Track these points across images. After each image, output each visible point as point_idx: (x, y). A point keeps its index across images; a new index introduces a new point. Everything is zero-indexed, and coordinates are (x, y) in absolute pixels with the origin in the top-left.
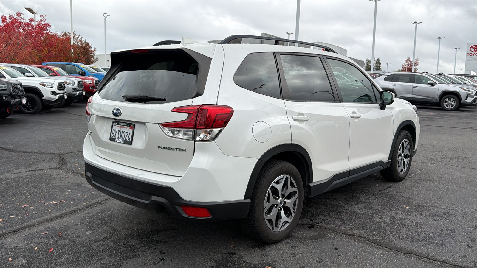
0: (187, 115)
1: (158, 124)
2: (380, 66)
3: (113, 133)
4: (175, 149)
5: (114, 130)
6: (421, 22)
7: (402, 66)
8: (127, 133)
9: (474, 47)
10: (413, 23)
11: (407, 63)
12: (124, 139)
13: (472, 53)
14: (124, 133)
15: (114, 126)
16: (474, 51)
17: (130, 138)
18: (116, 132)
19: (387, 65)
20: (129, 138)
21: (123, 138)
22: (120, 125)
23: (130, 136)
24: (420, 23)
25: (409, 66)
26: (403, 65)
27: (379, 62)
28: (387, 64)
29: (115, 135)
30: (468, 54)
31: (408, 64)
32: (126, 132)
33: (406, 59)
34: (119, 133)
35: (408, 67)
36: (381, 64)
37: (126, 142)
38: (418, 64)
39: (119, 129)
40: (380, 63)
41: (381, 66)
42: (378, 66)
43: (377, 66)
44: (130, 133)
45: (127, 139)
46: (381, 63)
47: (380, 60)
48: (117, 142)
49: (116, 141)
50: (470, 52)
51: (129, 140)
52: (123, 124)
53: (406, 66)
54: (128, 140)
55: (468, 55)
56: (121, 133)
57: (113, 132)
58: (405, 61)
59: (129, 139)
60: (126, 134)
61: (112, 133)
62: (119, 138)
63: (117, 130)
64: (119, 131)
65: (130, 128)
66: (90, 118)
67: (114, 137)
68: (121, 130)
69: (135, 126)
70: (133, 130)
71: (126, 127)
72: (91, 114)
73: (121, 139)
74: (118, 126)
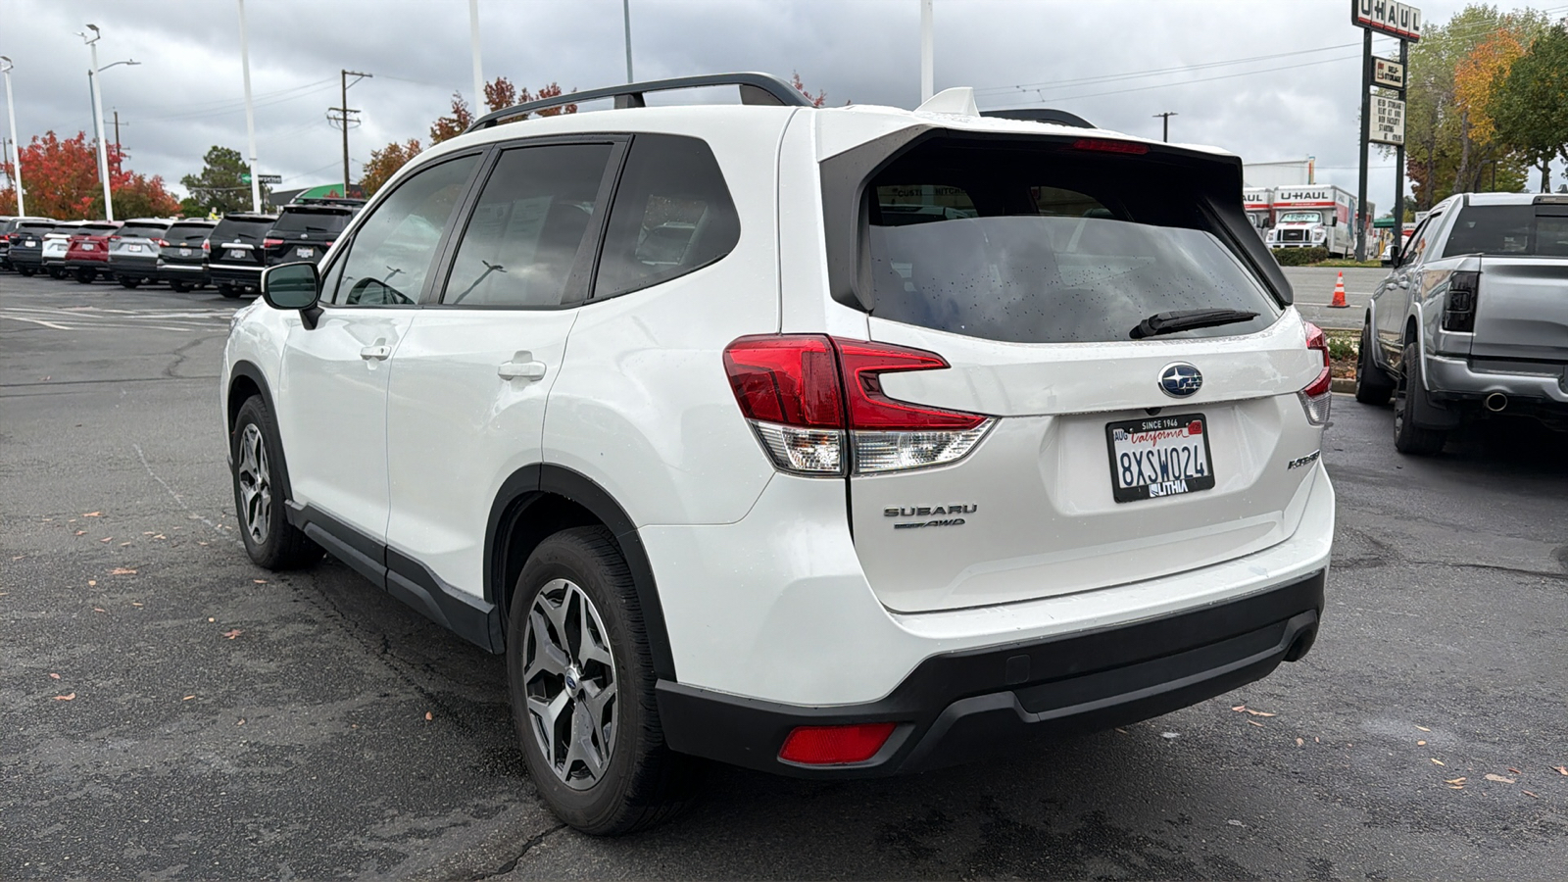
1: (1295, 394)
3: (1127, 469)
5: (1126, 459)
8: (1186, 452)
12: (1183, 477)
14: (1174, 453)
15: (1117, 443)
17: (1201, 464)
18: (1139, 463)
20: (1199, 468)
21: (1177, 473)
22: (1147, 431)
23: (1202, 459)
29: (1140, 473)
32: (1180, 451)
34: (1155, 460)
37: (1192, 485)
39: (1146, 446)
44: (1196, 447)
45: (1191, 472)
48: (1157, 496)
49: (1152, 495)
51: (1199, 475)
52: (1162, 424)
54: (1195, 475)
56: (1163, 458)
57: (1126, 465)
59: (1201, 471)
60: (1184, 456)
61: (1120, 470)
62: (1160, 480)
63: (1141, 453)
64: (1150, 455)
65: (1189, 430)
66: (976, 439)
67: (1135, 484)
68: (1157, 448)
69: (1203, 418)
70: (1201, 435)
71: (1173, 431)
72: (994, 419)
73: (1168, 480)
74: (1140, 435)
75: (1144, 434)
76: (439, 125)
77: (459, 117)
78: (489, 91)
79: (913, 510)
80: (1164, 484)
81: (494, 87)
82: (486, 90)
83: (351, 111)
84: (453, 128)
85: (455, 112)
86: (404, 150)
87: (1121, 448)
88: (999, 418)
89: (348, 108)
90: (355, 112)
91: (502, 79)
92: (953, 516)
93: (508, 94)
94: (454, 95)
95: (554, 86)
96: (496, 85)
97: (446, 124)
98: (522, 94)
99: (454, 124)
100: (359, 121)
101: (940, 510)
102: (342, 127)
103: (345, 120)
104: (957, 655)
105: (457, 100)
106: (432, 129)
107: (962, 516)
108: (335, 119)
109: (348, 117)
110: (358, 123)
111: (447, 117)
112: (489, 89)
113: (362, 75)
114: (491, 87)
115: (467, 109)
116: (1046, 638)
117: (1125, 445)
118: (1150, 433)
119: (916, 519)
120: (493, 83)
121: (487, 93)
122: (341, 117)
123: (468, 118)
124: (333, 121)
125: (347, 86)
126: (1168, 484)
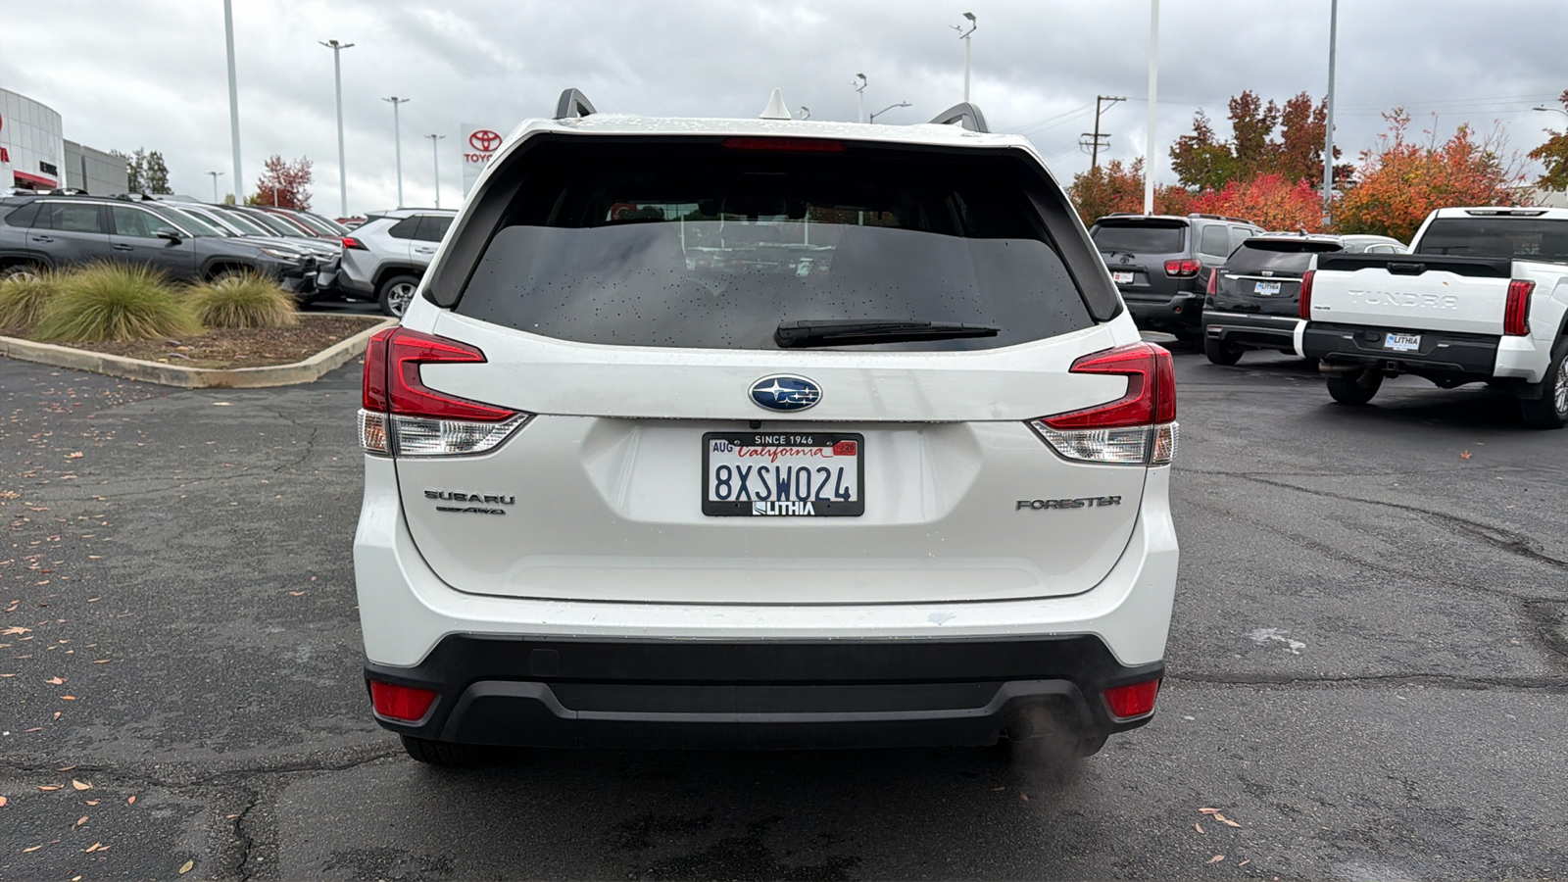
0: (1125, 379)
1: (1024, 421)
2: (164, 179)
3: (723, 482)
4: (1086, 503)
5: (723, 472)
6: (352, 45)
7: (259, 183)
8: (824, 475)
9: (480, 135)
10: (327, 45)
11: (275, 174)
12: (812, 499)
13: (478, 153)
14: (803, 475)
15: (716, 455)
16: (482, 148)
17: (847, 488)
18: (744, 478)
19: (212, 176)
20: (842, 491)
21: (803, 494)
22: (766, 445)
23: (849, 482)
24: (347, 46)
25: (280, 182)
26: (260, 180)
27: (158, 164)
28: (214, 174)
29: (744, 488)
30: (467, 156)
31: (279, 177)
32: (813, 471)
33: (269, 162)
34: (770, 477)
35: (277, 185)
36: (167, 172)
37: (824, 509)
38: (308, 179)
39: (760, 461)
40: (163, 170)
41: (168, 177)
42: (160, 179)
43: (152, 179)
44: (841, 470)
45: (828, 495)
46: (168, 169)
47: (163, 157)
48: (762, 515)
49: (754, 513)
50: (472, 152)
51: (840, 500)
52: (789, 440)
53: (270, 185)
54: (833, 500)
55: (468, 160)
56: (784, 476)
57: (724, 478)
58: (267, 165)
59: (847, 495)
60: (819, 477)
61: (713, 482)
62: (774, 497)
63: (750, 468)
64: (763, 472)
65: (834, 450)
66: (508, 432)
67: (732, 498)
68: (776, 464)
69: (860, 439)
70: (855, 458)
71: (807, 449)
72: (526, 416)
73: (788, 500)
74: (752, 448)
75: (759, 449)
76: (1180, 143)
77: (1199, 134)
78: (1234, 105)
79: (450, 494)
80: (777, 504)
81: (1240, 101)
82: (1230, 105)
83: (1102, 135)
84: (1192, 145)
85: (1196, 129)
86: (1105, 171)
87: (717, 460)
88: (532, 415)
89: (1100, 132)
90: (1106, 136)
91: (1248, 92)
92: (491, 505)
93: (1252, 107)
94: (1197, 113)
95: (1303, 95)
96: (1241, 99)
97: (1185, 142)
98: (1268, 105)
99: (1194, 142)
100: (1108, 145)
101: (474, 498)
102: (1092, 151)
103: (1096, 144)
104: (475, 637)
105: (1199, 117)
106: (1172, 148)
107: (500, 507)
108: (1087, 144)
109: (1099, 142)
110: (1107, 147)
111: (1187, 135)
112: (1234, 104)
113: (1116, 99)
114: (1235, 101)
115: (1208, 126)
116: (578, 637)
117: (723, 457)
118: (768, 448)
119: (455, 504)
120: (1238, 98)
121: (1231, 108)
122: (1093, 141)
123: (1209, 134)
124: (1084, 146)
125: (1101, 111)
126: (784, 504)
